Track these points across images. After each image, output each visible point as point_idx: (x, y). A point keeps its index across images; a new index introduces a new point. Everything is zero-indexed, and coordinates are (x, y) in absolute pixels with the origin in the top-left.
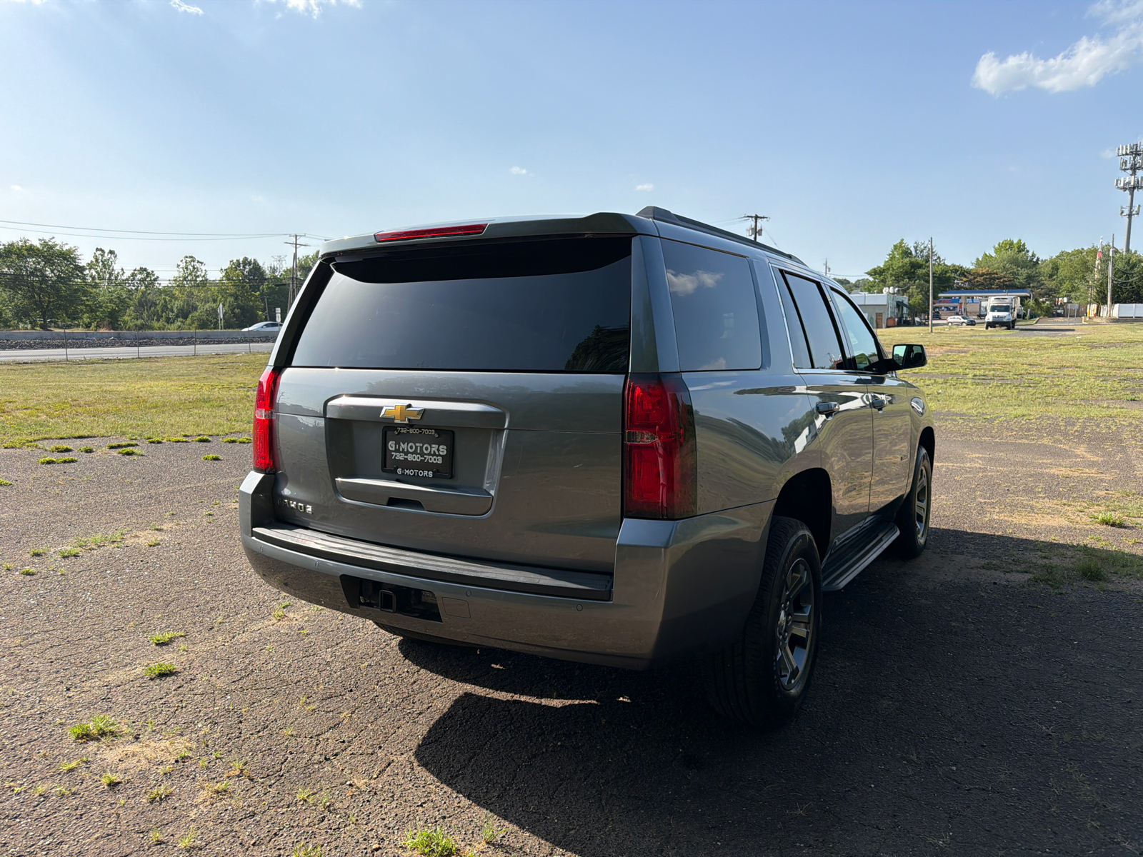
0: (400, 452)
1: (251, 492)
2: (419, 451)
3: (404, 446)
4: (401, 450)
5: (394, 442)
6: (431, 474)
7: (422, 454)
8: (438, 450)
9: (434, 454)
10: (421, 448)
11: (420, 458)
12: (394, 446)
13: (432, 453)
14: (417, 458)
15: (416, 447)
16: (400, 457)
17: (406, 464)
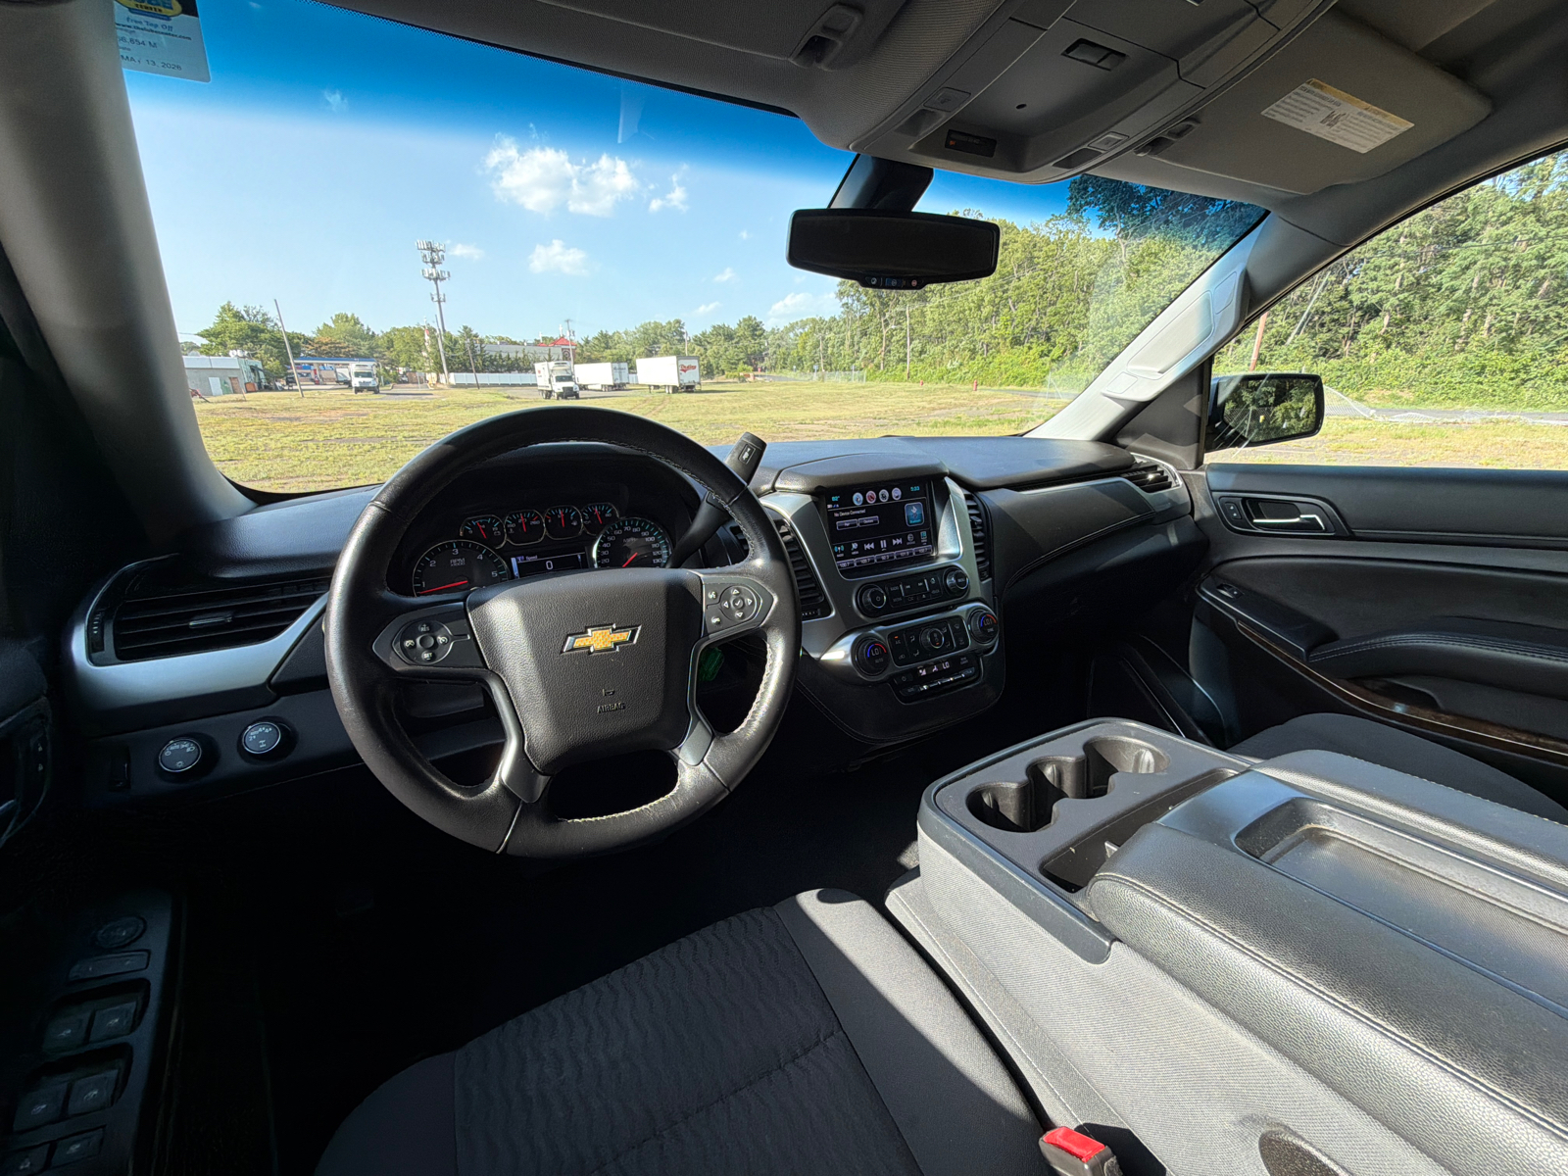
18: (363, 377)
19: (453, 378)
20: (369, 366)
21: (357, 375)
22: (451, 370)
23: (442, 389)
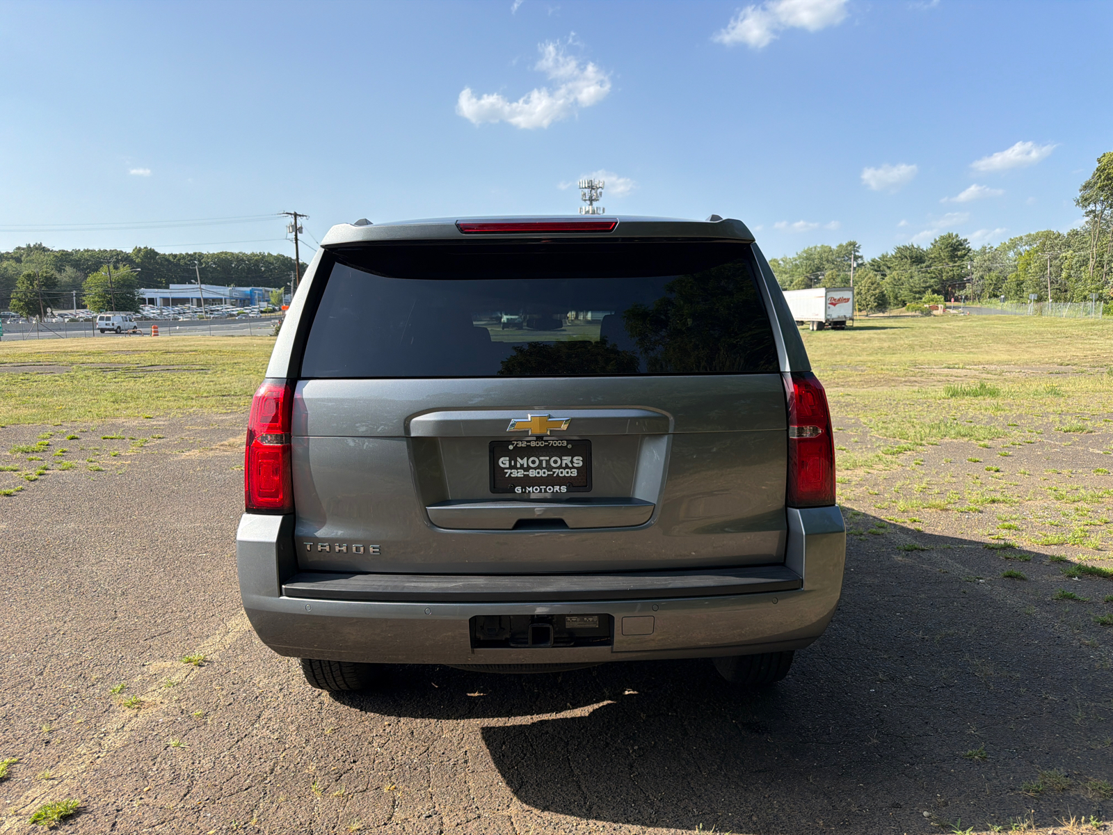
0: (517, 469)
1: (274, 539)
2: (544, 465)
3: (522, 462)
4: (518, 466)
5: (508, 458)
6: (564, 489)
7: (549, 468)
8: (572, 462)
9: (567, 467)
10: (548, 462)
11: (547, 473)
12: (507, 463)
13: (564, 465)
14: (543, 473)
15: (541, 462)
16: (518, 474)
17: (527, 481)
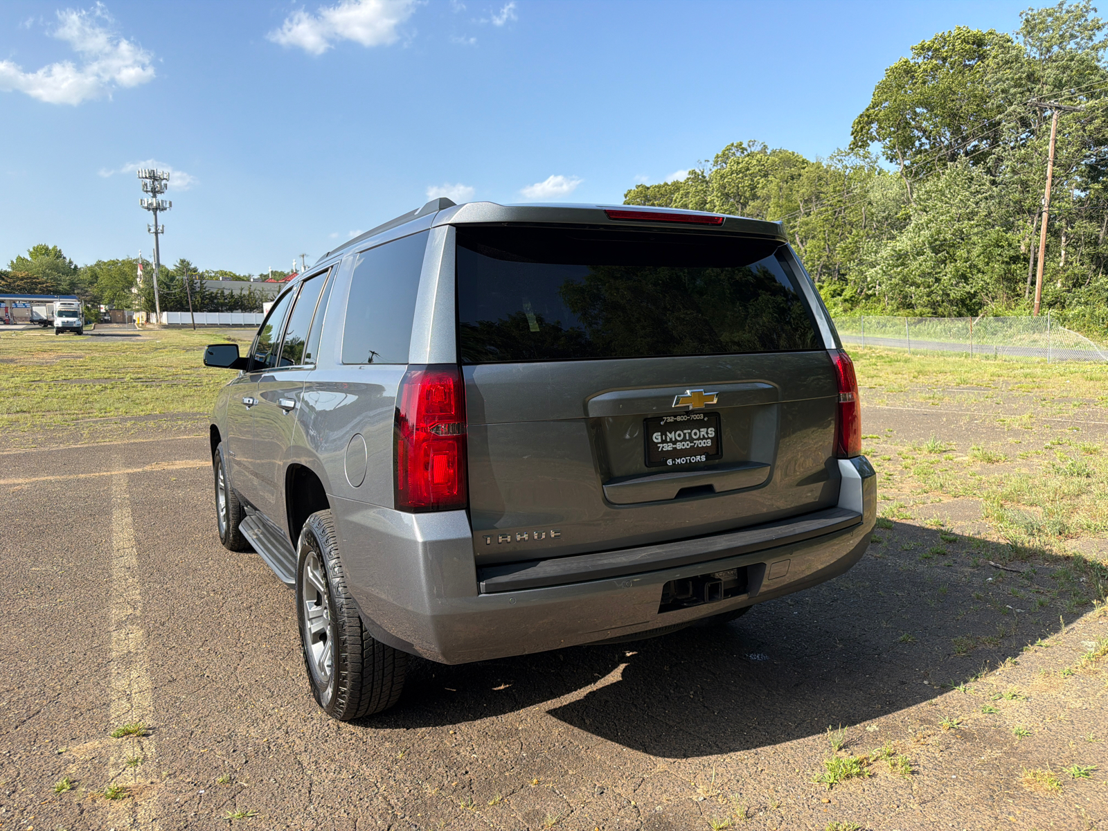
0: (667, 443)
1: (467, 534)
2: (687, 438)
3: (670, 436)
4: (668, 440)
5: (659, 434)
6: (703, 458)
7: (691, 440)
8: (707, 433)
9: (704, 438)
10: (690, 434)
11: (690, 444)
12: (660, 437)
13: (702, 437)
14: (687, 445)
15: (685, 434)
16: (668, 447)
17: (676, 453)
18: (67, 316)
19: (165, 317)
20: (75, 304)
21: (61, 314)
22: (163, 309)
23: (151, 330)
